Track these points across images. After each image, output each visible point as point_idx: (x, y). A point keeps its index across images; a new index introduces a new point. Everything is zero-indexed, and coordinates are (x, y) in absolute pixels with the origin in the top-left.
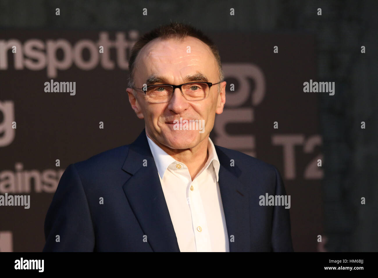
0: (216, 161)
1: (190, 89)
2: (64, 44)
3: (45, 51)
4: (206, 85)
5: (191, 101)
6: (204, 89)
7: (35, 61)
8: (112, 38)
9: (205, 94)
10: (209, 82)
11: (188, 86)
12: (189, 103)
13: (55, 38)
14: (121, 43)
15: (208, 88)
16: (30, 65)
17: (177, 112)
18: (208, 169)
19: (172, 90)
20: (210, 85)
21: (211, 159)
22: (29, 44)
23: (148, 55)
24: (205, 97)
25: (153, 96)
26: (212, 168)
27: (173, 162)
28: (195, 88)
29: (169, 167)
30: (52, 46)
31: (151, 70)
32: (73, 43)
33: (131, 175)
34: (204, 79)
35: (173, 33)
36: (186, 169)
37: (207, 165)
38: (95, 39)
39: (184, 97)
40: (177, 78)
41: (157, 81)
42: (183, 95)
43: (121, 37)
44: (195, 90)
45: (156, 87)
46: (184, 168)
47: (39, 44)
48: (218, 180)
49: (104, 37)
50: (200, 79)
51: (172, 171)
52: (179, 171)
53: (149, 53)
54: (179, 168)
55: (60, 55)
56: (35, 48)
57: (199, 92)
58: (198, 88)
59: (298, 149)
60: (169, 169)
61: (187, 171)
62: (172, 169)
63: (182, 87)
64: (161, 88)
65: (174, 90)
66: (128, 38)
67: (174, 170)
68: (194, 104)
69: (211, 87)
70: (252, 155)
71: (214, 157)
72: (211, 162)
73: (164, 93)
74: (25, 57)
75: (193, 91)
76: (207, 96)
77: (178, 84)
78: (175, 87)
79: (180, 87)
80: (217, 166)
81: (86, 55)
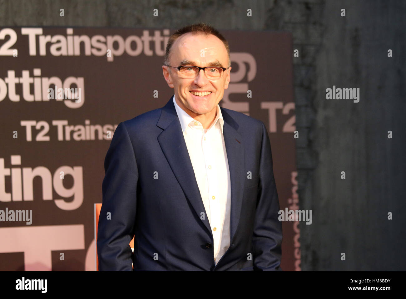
0: (221, 119)
1: (210, 71)
2: (118, 38)
3: (105, 43)
4: (221, 69)
5: (210, 79)
6: (220, 72)
7: (99, 50)
8: (152, 34)
9: (220, 75)
10: (223, 67)
11: (209, 69)
12: (209, 81)
13: (113, 35)
14: (157, 38)
15: (222, 72)
16: (95, 52)
17: (200, 86)
18: (216, 125)
19: (198, 71)
20: (224, 69)
21: (218, 118)
22: (95, 38)
23: (182, 45)
24: (220, 77)
25: (184, 73)
26: (218, 125)
27: (192, 121)
28: (213, 71)
29: (189, 124)
30: (111, 40)
31: (185, 56)
32: (125, 38)
33: (164, 130)
34: (220, 65)
35: (201, 31)
36: (201, 125)
37: (215, 123)
38: (140, 35)
39: (206, 76)
40: (203, 63)
41: (188, 64)
42: (205, 75)
43: (157, 33)
44: (213, 72)
45: (186, 67)
46: (200, 125)
47: (102, 38)
48: (223, 132)
49: (146, 33)
50: (218, 65)
51: (191, 127)
52: (195, 127)
53: (184, 44)
54: (196, 125)
55: (116, 46)
56: (99, 41)
57: (216, 73)
58: (215, 71)
59: (279, 112)
60: (190, 125)
61: (202, 127)
62: (191, 126)
63: (205, 69)
64: (190, 68)
65: (199, 70)
66: (162, 35)
67: (193, 126)
68: (212, 81)
69: (225, 71)
70: (247, 115)
71: (220, 116)
72: (218, 120)
73: (193, 71)
74: (92, 47)
75: (212, 73)
76: (221, 76)
77: (203, 67)
78: (200, 68)
79: (204, 69)
80: (222, 122)
81: (134, 46)
